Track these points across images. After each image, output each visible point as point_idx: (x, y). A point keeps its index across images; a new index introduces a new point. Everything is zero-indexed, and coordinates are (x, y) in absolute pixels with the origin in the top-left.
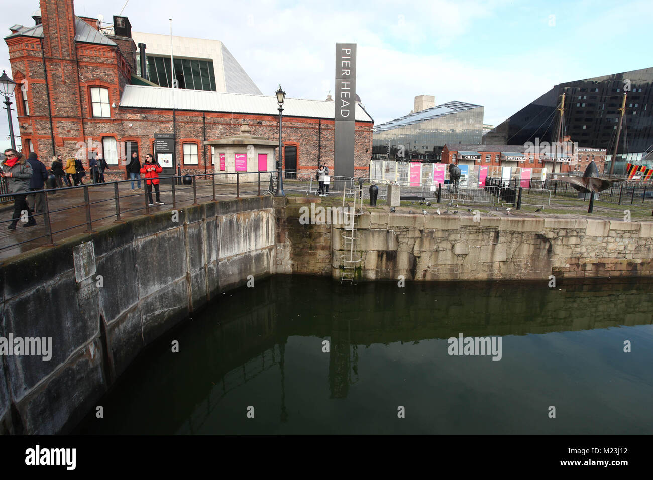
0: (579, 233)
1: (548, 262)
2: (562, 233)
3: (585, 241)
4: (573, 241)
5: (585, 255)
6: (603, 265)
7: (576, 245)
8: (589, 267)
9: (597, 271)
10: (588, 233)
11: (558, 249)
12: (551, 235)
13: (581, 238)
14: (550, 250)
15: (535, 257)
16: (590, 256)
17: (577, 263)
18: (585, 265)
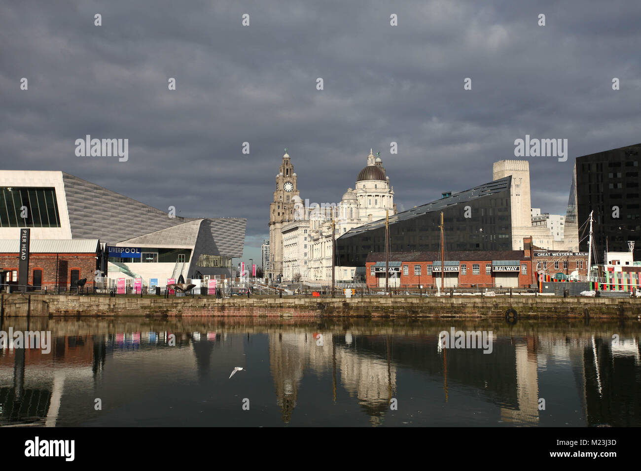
0: (57, 300)
1: (48, 310)
2: (52, 300)
3: (60, 303)
4: (56, 303)
5: (61, 308)
6: (68, 311)
7: (57, 304)
8: (62, 312)
9: (66, 313)
10: (61, 300)
11: (51, 306)
12: (48, 301)
13: (58, 302)
14: (48, 306)
15: (43, 309)
16: (63, 309)
17: (58, 310)
18: (61, 311)
